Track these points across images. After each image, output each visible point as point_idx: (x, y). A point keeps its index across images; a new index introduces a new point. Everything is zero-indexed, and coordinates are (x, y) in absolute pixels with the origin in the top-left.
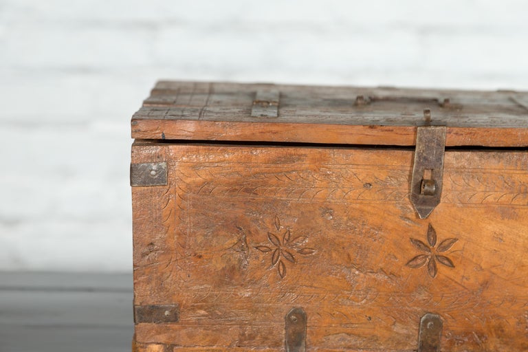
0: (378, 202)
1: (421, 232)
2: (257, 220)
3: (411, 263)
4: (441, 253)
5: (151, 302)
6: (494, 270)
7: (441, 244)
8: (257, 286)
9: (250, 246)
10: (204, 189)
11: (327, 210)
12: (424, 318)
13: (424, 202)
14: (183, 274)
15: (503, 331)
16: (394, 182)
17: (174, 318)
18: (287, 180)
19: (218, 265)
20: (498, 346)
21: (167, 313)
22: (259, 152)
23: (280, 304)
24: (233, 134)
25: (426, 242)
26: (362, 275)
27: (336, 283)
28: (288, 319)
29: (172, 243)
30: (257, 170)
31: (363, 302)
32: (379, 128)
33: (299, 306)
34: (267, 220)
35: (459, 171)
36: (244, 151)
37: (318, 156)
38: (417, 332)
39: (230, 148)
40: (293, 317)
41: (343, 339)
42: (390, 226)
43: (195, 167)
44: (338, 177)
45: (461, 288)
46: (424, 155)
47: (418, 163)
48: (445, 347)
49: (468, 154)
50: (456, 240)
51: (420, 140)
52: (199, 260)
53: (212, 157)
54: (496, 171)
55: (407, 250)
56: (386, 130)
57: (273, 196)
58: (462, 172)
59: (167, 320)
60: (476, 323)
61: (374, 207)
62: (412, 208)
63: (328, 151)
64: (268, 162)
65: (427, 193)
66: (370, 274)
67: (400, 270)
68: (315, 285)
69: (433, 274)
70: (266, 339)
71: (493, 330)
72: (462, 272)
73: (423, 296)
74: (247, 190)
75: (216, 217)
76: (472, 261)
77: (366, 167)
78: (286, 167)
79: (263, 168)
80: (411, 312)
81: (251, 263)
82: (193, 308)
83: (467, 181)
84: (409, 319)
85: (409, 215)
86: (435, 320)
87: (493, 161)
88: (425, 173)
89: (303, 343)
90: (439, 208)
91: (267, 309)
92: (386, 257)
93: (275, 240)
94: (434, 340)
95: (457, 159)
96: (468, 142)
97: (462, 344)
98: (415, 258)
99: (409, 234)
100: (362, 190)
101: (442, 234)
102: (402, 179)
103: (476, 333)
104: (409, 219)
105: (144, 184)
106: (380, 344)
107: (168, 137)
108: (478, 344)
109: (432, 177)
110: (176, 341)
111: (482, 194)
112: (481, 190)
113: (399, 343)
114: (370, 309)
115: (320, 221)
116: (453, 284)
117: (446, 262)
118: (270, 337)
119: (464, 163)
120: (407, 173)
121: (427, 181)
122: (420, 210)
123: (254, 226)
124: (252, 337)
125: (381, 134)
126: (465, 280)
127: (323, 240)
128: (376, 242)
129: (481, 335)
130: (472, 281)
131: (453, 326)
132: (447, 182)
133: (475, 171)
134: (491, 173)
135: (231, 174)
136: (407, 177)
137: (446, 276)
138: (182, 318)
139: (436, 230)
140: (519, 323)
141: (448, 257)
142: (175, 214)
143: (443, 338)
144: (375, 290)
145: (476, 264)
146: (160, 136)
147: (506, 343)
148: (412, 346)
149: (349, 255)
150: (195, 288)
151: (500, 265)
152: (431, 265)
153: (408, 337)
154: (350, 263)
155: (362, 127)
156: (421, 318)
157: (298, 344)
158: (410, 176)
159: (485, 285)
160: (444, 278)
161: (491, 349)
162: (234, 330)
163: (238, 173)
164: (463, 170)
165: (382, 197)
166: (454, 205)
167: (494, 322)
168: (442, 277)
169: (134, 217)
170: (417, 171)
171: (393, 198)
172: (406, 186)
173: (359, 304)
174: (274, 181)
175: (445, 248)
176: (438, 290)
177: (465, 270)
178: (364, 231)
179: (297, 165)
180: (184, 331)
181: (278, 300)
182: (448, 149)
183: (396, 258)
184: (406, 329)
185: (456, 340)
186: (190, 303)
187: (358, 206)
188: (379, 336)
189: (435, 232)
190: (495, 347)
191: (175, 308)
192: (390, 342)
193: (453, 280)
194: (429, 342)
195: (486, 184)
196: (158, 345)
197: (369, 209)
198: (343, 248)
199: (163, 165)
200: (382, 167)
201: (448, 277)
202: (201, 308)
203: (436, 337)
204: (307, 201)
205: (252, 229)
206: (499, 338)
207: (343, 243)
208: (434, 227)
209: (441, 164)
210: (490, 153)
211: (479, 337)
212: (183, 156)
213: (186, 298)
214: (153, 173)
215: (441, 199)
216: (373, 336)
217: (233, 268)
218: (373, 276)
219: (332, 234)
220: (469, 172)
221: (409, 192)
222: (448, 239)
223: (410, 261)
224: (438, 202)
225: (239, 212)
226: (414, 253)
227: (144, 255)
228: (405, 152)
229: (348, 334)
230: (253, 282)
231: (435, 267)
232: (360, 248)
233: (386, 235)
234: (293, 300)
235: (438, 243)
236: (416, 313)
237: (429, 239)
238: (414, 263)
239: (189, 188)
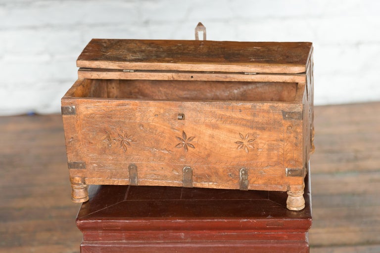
0: (161, 122)
1: (180, 134)
2: (113, 129)
4: (189, 143)
5: (74, 161)
6: (212, 149)
7: (189, 138)
8: (116, 155)
9: (112, 139)
10: (91, 116)
11: (141, 125)
14: (86, 150)
15: (218, 174)
16: (167, 114)
17: (84, 167)
18: (124, 113)
19: (99, 146)
21: (81, 165)
22: (112, 102)
23: (125, 162)
25: (182, 138)
26: (158, 151)
28: (129, 168)
29: (80, 138)
30: (112, 109)
31: (159, 162)
33: (133, 163)
34: (117, 129)
35: (193, 109)
38: (182, 174)
40: (131, 167)
41: (153, 176)
42: (167, 131)
44: (144, 112)
45: (199, 156)
48: (194, 180)
49: (197, 103)
50: (195, 137)
52: (92, 144)
55: (175, 141)
57: (119, 119)
59: (81, 168)
60: (206, 170)
61: (160, 124)
62: (175, 125)
65: (179, 119)
66: (161, 150)
67: (173, 149)
68: (139, 155)
69: (187, 151)
71: (213, 173)
72: (198, 150)
75: (97, 127)
76: (202, 146)
77: (155, 108)
78: (123, 108)
79: (114, 108)
80: (179, 166)
81: (112, 146)
82: (91, 163)
84: (178, 168)
85: (174, 127)
86: (189, 169)
87: (207, 105)
89: (136, 178)
90: (186, 125)
91: (121, 164)
92: (167, 144)
93: (121, 137)
95: (192, 105)
97: (201, 179)
98: (179, 144)
99: (175, 135)
100: (153, 118)
101: (189, 135)
102: (170, 113)
103: (207, 175)
104: (174, 129)
105: (67, 114)
106: (168, 178)
108: (208, 179)
110: (85, 176)
111: (204, 119)
112: (203, 117)
113: (175, 178)
114: (162, 164)
115: (138, 129)
116: (195, 155)
117: (192, 146)
118: (123, 175)
120: (172, 110)
123: (112, 131)
124: (116, 175)
126: (200, 153)
127: (141, 137)
128: (162, 138)
129: (209, 176)
130: (203, 154)
131: (197, 172)
132: (189, 114)
135: (101, 110)
138: (87, 167)
139: (186, 133)
140: (224, 171)
141: (192, 144)
142: (80, 126)
143: (193, 176)
144: (164, 157)
145: (204, 147)
147: (220, 179)
148: (181, 179)
150: (91, 155)
151: (214, 148)
152: (186, 147)
153: (179, 176)
154: (152, 146)
156: (183, 168)
157: (134, 178)
159: (209, 155)
160: (191, 152)
161: (213, 181)
162: (108, 172)
163: (104, 110)
164: (195, 109)
165: (163, 120)
166: (192, 124)
167: (213, 170)
171: (167, 120)
172: (172, 115)
174: (118, 113)
175: (191, 140)
176: (189, 157)
178: (157, 133)
179: (127, 107)
180: (88, 172)
181: (125, 160)
183: (171, 144)
184: (178, 173)
185: (199, 177)
186: (90, 161)
187: (153, 124)
188: (167, 175)
190: (215, 180)
191: (84, 163)
192: (172, 178)
193: (195, 153)
194: (188, 178)
195: (205, 115)
196: (78, 178)
197: (157, 125)
198: (149, 140)
199: (74, 107)
200: (161, 108)
202: (94, 163)
203: (190, 176)
204: (133, 121)
205: (112, 133)
206: (216, 177)
207: (148, 138)
212: (82, 103)
213: (88, 159)
214: (70, 110)
216: (165, 175)
217: (106, 148)
219: (144, 135)
220: (197, 110)
222: (191, 137)
225: (106, 125)
226: (178, 142)
227: (69, 142)
228: (171, 102)
229: (154, 174)
230: (114, 153)
232: (156, 140)
233: (166, 135)
234: (131, 161)
235: (187, 138)
236: (181, 166)
237: (184, 137)
238: (178, 146)
239: (85, 116)
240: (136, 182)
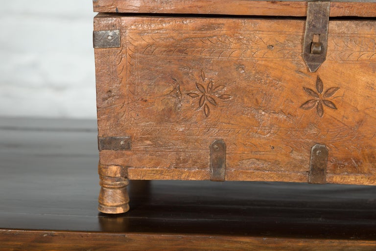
0: (278, 60)
1: (311, 82)
2: (188, 73)
3: (304, 106)
4: (326, 99)
5: (110, 134)
6: (367, 111)
7: (327, 91)
8: (188, 123)
9: (183, 93)
10: (147, 50)
11: (240, 66)
12: (314, 147)
13: (313, 60)
14: (133, 114)
15: (374, 157)
16: (291, 44)
17: (128, 146)
18: (209, 43)
19: (159, 107)
20: (371, 169)
21: (122, 143)
22: (189, 23)
23: (205, 137)
24: (169, 8)
25: (315, 89)
26: (267, 114)
27: (248, 121)
28: (212, 147)
29: (125, 91)
30: (187, 35)
31: (268, 135)
32: (279, 3)
33: (220, 138)
34: (196, 73)
35: (340, 35)
36: (178, 21)
37: (233, 24)
38: (309, 158)
39: (167, 19)
40: (216, 146)
41: (254, 163)
42: (288, 77)
43: (141, 33)
44: (247, 41)
45: (342, 125)
46: (313, 23)
47: (309, 29)
48: (330, 170)
49: (347, 23)
50: (338, 88)
51: (310, 12)
52: (145, 104)
53: (153, 26)
54: (369, 36)
55: (301, 96)
56: (285, 5)
57: (198, 55)
58: (342, 37)
59: (122, 148)
60: (354, 151)
61: (276, 63)
62: (304, 64)
63: (240, 21)
64: (194, 29)
65: (315, 53)
66: (273, 114)
67: (296, 111)
68: (232, 122)
69: (321, 114)
70: (196, 162)
71: (366, 157)
72: (342, 113)
73: (314, 131)
74: (180, 51)
75: (157, 71)
76: (350, 105)
77: (269, 33)
78: (209, 33)
79: (191, 34)
80: (304, 143)
81: (184, 105)
82: (142, 140)
83: (346, 43)
84: (302, 148)
85: (302, 70)
86: (322, 148)
87: (366, 28)
88: (314, 37)
89: (223, 166)
90: (325, 64)
91: (196, 141)
92: (285, 101)
93: (201, 88)
94: (321, 164)
95: (338, 26)
96: (347, 13)
97: (343, 167)
98: (307, 102)
99: (302, 84)
100: (266, 51)
101: (327, 84)
102: (296, 42)
103: (354, 159)
104: (302, 72)
105: (103, 46)
106: (281, 167)
107: (120, 11)
108: (355, 167)
109: (319, 40)
110: (129, 164)
111: (358, 53)
112: (357, 50)
113: (295, 166)
114: (273, 141)
115: (235, 74)
116: (336, 121)
117: (331, 105)
118: (199, 161)
119: (343, 29)
120: (300, 37)
121: (315, 43)
122: (310, 66)
123: (185, 78)
124: (185, 161)
125: (281, 7)
126: (345, 119)
127: (238, 89)
128: (278, 90)
129: (357, 161)
130: (350, 119)
131: (336, 154)
132: (331, 44)
133: (352, 35)
134: (365, 37)
135: (167, 38)
136: (301, 41)
137: (330, 116)
138: (134, 147)
139: (322, 81)
141: (332, 101)
142: (127, 69)
143: (329, 163)
144: (277, 126)
145: (354, 107)
146: (114, 10)
148: (305, 168)
149: (257, 100)
150: (143, 124)
151: (372, 108)
152: (320, 107)
153: (302, 161)
154: (258, 106)
155: (266, 2)
156: (312, 148)
157: (220, 167)
158: (302, 39)
159: (360, 122)
160: (329, 117)
161: (365, 171)
162: (172, 156)
163: (172, 38)
164: (343, 35)
165: (282, 56)
166: (336, 62)
167: (367, 151)
168: (327, 116)
169: (97, 71)
170: (307, 36)
171: (290, 57)
172: (299, 47)
173: (265, 137)
174: (200, 43)
175: (330, 95)
176: (325, 127)
177: (345, 111)
178: (268, 81)
179: (217, 32)
180: (135, 156)
181: (204, 133)
182: (332, 19)
183: (292, 102)
184: (301, 156)
185: (339, 164)
186: (139, 136)
187: (263, 63)
188: (280, 160)
189: (322, 83)
190: (368, 169)
191: (128, 139)
192: (289, 166)
193: (336, 119)
194: (318, 166)
195: (360, 45)
196: (116, 167)
197: (271, 65)
198: (253, 94)
199: (117, 32)
200: (281, 33)
201: (332, 117)
202: (147, 139)
203: (323, 162)
204: (225, 59)
205: (184, 80)
206: (371, 163)
207: (252, 90)
208: (321, 78)
209: (326, 30)
210: (364, 22)
211: (356, 162)
212: (132, 25)
213: (136, 131)
214: (110, 38)
215: (327, 57)
216: (276, 161)
217: (171, 110)
218: (276, 116)
219: (244, 84)
220: (347, 36)
221: (302, 52)
222: (332, 88)
223: (303, 105)
224: (324, 59)
225: (174, 67)
226: (306, 98)
227: (104, 99)
228: (299, 21)
229: (257, 159)
230: (186, 120)
231: (322, 108)
232: (265, 94)
233: (285, 84)
234: (215, 134)
235: (324, 90)
236: (308, 144)
237: (317, 88)
238: (306, 106)
239: (136, 49)
240: (223, 174)
